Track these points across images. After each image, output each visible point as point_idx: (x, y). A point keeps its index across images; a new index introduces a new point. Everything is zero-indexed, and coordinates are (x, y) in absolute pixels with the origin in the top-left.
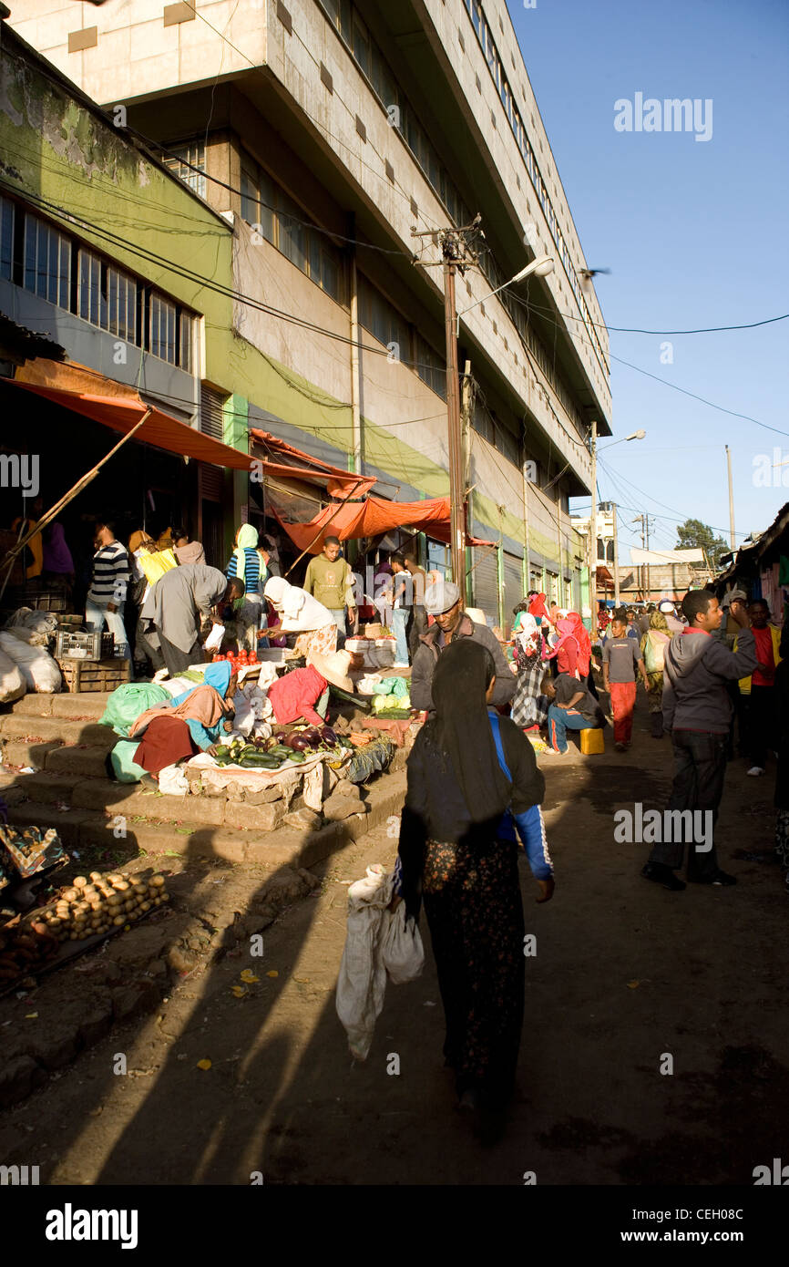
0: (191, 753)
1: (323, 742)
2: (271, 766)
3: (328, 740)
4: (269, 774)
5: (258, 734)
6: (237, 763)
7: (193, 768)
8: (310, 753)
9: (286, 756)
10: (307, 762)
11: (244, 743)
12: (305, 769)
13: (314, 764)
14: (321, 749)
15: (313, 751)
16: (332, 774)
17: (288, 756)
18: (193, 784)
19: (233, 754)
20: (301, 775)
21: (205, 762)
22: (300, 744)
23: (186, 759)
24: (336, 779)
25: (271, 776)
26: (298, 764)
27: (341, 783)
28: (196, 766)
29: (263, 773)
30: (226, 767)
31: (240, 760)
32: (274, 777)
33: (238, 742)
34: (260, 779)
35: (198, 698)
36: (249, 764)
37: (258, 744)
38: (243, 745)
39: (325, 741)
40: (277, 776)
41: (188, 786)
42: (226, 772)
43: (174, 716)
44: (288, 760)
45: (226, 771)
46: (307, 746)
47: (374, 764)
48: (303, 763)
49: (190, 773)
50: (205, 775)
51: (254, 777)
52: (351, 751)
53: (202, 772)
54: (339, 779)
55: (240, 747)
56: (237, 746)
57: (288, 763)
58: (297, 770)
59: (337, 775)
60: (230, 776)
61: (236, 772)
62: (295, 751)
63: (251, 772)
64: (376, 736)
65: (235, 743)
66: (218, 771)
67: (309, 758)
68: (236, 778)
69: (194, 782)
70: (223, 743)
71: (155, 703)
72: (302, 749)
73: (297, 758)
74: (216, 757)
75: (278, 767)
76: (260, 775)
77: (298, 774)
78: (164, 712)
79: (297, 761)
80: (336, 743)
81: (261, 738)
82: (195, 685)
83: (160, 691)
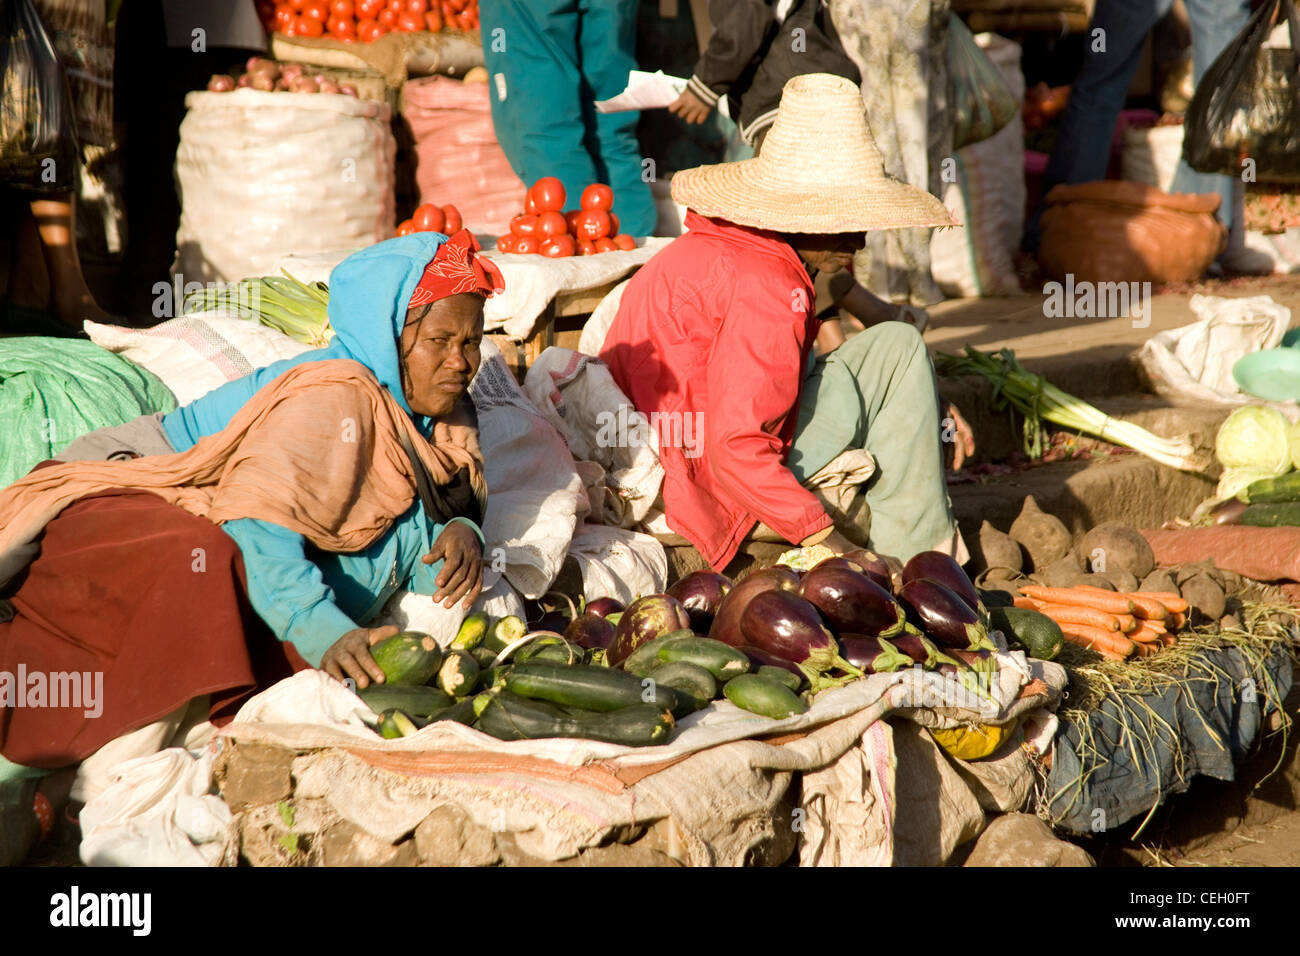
0: (244, 679)
1: (902, 624)
2: (629, 731)
3: (932, 615)
4: (618, 772)
5: (597, 584)
6: (469, 720)
7: (255, 745)
8: (836, 673)
9: (707, 687)
10: (812, 716)
11: (517, 626)
12: (803, 750)
13: (853, 727)
14: (890, 655)
15: (853, 665)
16: (952, 786)
17: (721, 686)
18: (253, 824)
19: (451, 677)
20: (781, 782)
21: (316, 716)
22: (785, 628)
23: (223, 707)
24: (975, 811)
25: (629, 778)
26: (766, 725)
27: (999, 829)
28: (272, 738)
29: (591, 764)
30: (414, 739)
31: (480, 704)
32: (642, 788)
33: (491, 622)
34: (575, 794)
35: (293, 413)
36: (528, 723)
37: (592, 635)
38: (513, 635)
39: (914, 617)
40: (658, 780)
41: (229, 836)
42: (409, 762)
43: (169, 495)
44: (723, 707)
45: (411, 755)
46: (819, 640)
47: (1187, 742)
48: (794, 720)
49: (240, 769)
50: (311, 777)
51: (545, 789)
52: (1055, 674)
53: (299, 764)
54: (992, 813)
55: (499, 646)
56: (488, 640)
57: (722, 719)
58: (762, 753)
59: (977, 788)
60: (428, 783)
61: (461, 763)
62: (755, 665)
63: (530, 759)
64: (1211, 608)
65: (475, 628)
66: (371, 759)
67: (828, 700)
68: (456, 789)
69: (258, 816)
70: (412, 626)
71: (82, 430)
72: (794, 655)
73: (762, 698)
74: (368, 691)
75: (665, 739)
76: (572, 775)
77: (769, 773)
78: (123, 475)
79: (766, 713)
80: (973, 632)
81: (609, 606)
82: (288, 350)
83: (108, 374)
